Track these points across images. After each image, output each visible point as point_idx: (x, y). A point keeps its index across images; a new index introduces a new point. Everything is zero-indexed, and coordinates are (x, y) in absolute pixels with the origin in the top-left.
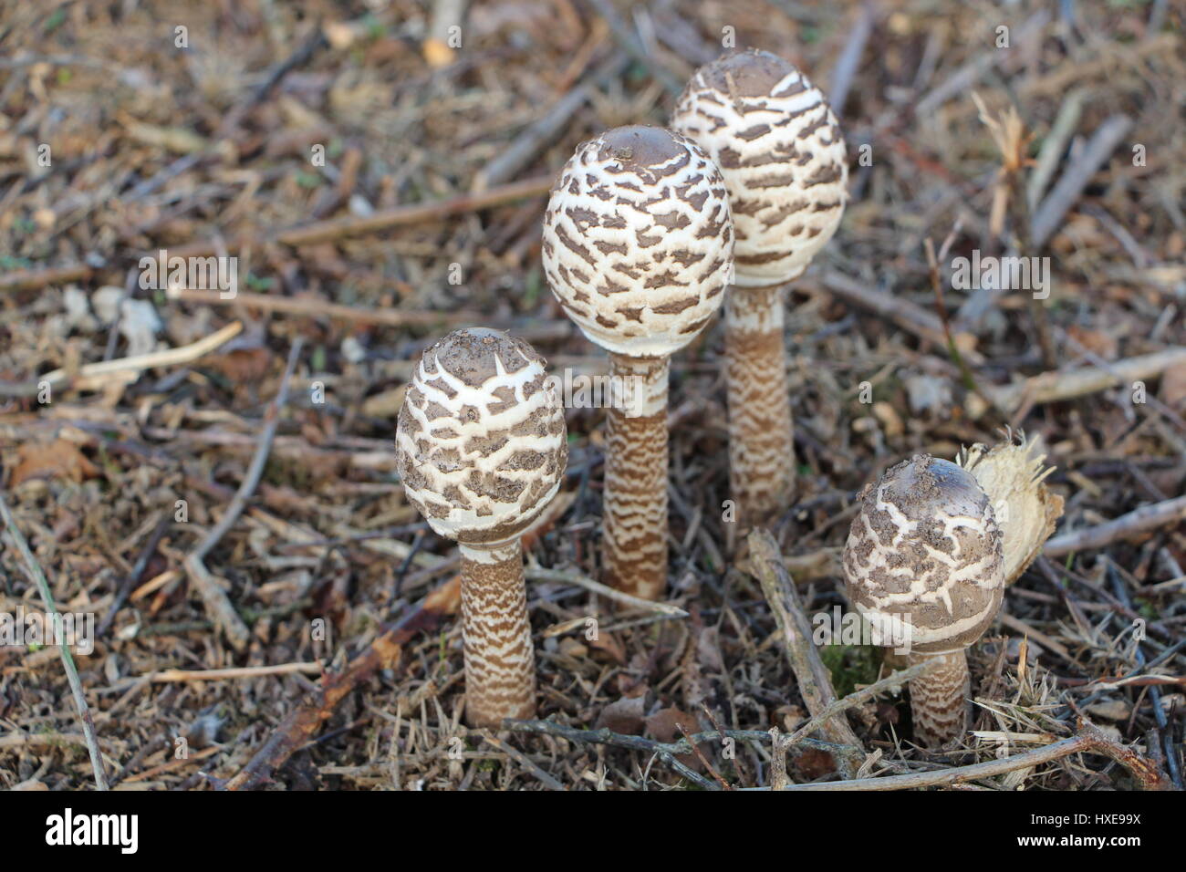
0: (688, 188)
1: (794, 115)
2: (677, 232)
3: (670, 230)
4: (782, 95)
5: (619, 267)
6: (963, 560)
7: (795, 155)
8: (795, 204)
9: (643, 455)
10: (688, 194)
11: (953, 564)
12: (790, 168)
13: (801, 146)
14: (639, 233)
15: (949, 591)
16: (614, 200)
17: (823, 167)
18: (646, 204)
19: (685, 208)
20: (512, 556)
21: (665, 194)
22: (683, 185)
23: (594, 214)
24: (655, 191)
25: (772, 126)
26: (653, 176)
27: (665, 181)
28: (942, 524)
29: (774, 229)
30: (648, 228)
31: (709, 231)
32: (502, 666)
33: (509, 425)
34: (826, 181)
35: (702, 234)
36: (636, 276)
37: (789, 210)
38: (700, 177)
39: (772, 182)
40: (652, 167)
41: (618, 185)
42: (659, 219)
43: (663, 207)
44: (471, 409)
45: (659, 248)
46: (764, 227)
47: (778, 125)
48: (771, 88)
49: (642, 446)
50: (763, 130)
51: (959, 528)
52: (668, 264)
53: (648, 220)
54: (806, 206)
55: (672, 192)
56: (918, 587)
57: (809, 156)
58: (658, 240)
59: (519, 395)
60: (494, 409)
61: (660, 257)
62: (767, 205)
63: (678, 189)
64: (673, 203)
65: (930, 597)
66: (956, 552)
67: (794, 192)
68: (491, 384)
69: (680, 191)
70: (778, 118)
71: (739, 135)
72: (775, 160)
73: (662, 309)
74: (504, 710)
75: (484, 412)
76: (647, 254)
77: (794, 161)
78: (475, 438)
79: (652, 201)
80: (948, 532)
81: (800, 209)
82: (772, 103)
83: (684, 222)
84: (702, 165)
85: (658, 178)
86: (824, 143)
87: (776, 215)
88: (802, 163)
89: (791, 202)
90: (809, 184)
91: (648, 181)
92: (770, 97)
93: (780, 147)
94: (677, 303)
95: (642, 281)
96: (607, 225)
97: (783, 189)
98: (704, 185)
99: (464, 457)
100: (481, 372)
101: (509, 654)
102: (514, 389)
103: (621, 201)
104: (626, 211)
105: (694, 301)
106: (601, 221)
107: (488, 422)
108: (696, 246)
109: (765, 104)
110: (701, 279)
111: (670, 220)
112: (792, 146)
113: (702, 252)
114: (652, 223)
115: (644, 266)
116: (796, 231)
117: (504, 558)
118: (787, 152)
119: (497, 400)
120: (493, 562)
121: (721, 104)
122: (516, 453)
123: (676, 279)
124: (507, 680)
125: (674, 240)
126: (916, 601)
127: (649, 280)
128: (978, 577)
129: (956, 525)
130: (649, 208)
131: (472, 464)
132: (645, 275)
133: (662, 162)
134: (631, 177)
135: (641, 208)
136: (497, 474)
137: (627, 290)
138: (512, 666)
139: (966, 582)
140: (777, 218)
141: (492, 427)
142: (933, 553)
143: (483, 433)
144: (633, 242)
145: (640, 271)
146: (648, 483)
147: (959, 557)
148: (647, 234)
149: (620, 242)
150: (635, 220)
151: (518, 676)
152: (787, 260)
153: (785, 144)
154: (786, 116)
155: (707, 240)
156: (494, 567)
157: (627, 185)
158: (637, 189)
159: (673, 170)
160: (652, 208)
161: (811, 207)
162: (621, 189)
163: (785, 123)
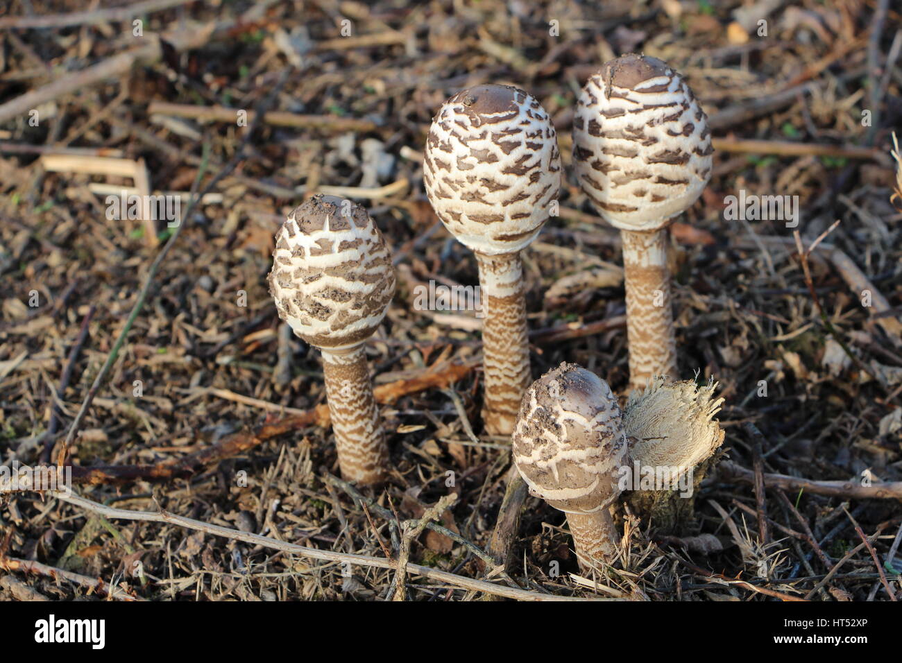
0: (501, 136)
1: (647, 107)
2: (485, 164)
3: (480, 162)
4: (642, 91)
5: (446, 180)
6: (568, 444)
7: (641, 137)
8: (638, 173)
9: (497, 325)
10: (501, 140)
11: (561, 445)
12: (638, 145)
13: (648, 131)
14: (459, 159)
15: (557, 464)
16: (450, 131)
17: (667, 151)
18: (466, 139)
19: (496, 150)
20: (349, 363)
21: (483, 136)
22: (499, 132)
23: (437, 139)
24: (476, 132)
25: (627, 111)
26: (480, 121)
27: (487, 127)
28: (557, 414)
29: (620, 187)
30: (465, 157)
31: (518, 170)
32: (348, 440)
33: (324, 266)
34: (669, 162)
35: (507, 171)
36: (456, 190)
37: (632, 176)
38: (518, 131)
39: (619, 152)
40: (482, 115)
41: (456, 122)
42: (474, 152)
43: (479, 145)
44: (300, 248)
45: (471, 173)
46: (613, 184)
47: (631, 112)
48: (637, 83)
49: (496, 318)
50: (621, 112)
51: (569, 421)
52: (477, 185)
53: (466, 151)
54: (649, 177)
55: (489, 136)
56: (536, 454)
57: (654, 140)
58: (471, 167)
59: (336, 247)
60: (314, 252)
61: (472, 180)
62: (616, 169)
63: (494, 135)
64: (488, 143)
65: (542, 465)
66: (564, 437)
67: (639, 164)
68: (317, 235)
69: (495, 137)
70: (633, 106)
71: (603, 113)
72: (624, 137)
73: (474, 218)
74: (353, 472)
75: (308, 252)
76: (463, 175)
77: (640, 140)
78: (300, 269)
79: (472, 138)
80: (560, 421)
81: (643, 178)
82: (633, 95)
83: (493, 159)
84: (527, 123)
85: (482, 124)
86: (671, 133)
87: (622, 177)
88: (646, 144)
89: (635, 170)
90: (651, 161)
91: (475, 124)
92: (632, 90)
93: (630, 128)
94: (485, 216)
95: (459, 194)
96: (442, 148)
97: (629, 160)
98: (520, 137)
99: (294, 280)
100: (313, 225)
101: (352, 432)
102: (333, 242)
103: (454, 134)
104: (454, 140)
105: (500, 218)
106: (440, 144)
107: (309, 261)
108: (502, 179)
109: (627, 94)
110: (505, 204)
111: (482, 155)
112: (641, 129)
113: (507, 184)
114: (469, 154)
115: (460, 183)
116: (641, 193)
117: (342, 362)
118: (636, 133)
119: (318, 247)
120: (334, 363)
121: (599, 87)
122: (327, 288)
123: (483, 198)
124: (351, 451)
125: (484, 170)
126: (534, 465)
127: (463, 194)
128: (582, 461)
129: (567, 418)
130: (469, 143)
131: (298, 286)
132: (461, 190)
133: (490, 113)
134: (465, 118)
135: (463, 142)
136: (313, 298)
137: (450, 197)
138: (356, 442)
139: (570, 461)
140: (623, 180)
141: (312, 265)
142: (548, 434)
143: (306, 267)
144: (454, 165)
145: (459, 187)
146: (502, 347)
147: (567, 442)
148: (463, 161)
149: (447, 163)
150: (459, 149)
151: (360, 450)
152: (635, 213)
153: (635, 127)
154: (640, 106)
155: (513, 177)
156: (335, 366)
157: (461, 124)
158: (465, 128)
159: (497, 120)
160: (471, 144)
161: (654, 178)
162: (456, 125)
163: (637, 111)
